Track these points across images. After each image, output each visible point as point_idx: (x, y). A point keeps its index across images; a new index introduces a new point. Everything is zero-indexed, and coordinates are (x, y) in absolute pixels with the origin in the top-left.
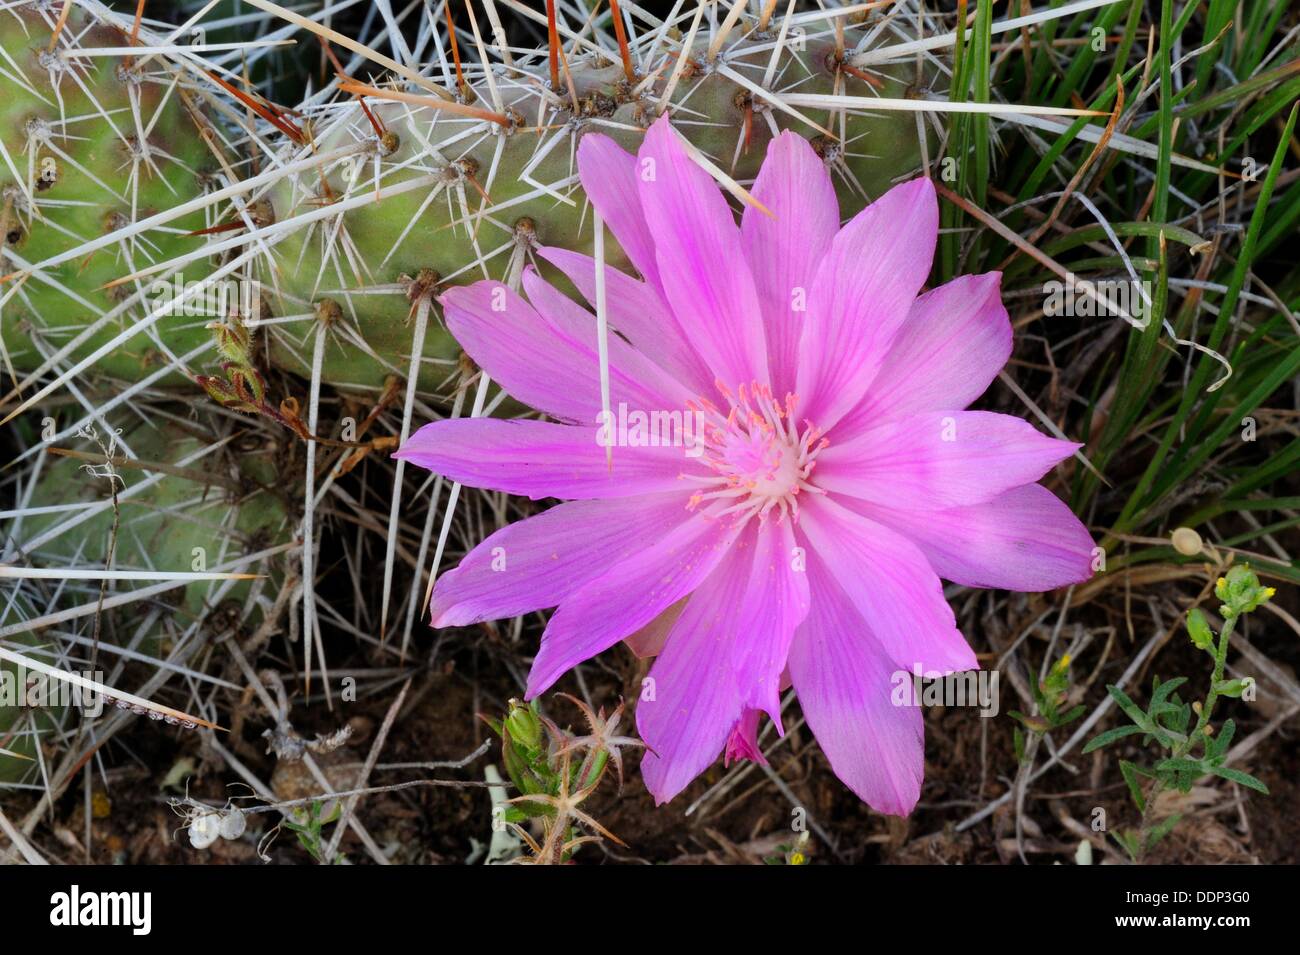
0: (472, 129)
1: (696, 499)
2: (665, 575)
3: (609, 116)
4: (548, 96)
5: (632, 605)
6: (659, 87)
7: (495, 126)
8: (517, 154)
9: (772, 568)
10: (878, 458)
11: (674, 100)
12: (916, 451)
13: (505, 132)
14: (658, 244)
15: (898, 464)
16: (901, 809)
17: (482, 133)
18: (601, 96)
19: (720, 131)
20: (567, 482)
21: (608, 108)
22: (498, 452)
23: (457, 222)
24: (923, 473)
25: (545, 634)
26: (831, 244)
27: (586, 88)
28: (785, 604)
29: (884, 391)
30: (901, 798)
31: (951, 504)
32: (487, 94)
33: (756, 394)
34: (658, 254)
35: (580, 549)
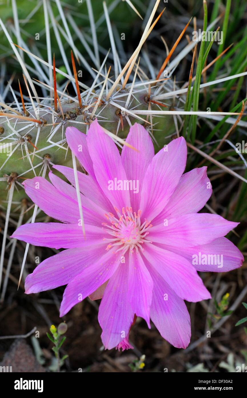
0: (30, 125)
1: (109, 246)
2: (100, 272)
3: (74, 119)
4: (54, 113)
5: (90, 283)
6: (91, 110)
7: (37, 124)
8: (45, 133)
9: (135, 268)
10: (168, 230)
11: (96, 114)
12: (182, 227)
13: (40, 126)
14: (94, 162)
15: (176, 232)
16: (184, 346)
17: (32, 127)
18: (71, 113)
19: (111, 123)
20: (67, 243)
21: (74, 117)
22: (44, 234)
23: (25, 157)
24: (185, 234)
25: (64, 294)
26: (151, 161)
27: (66, 110)
28: (141, 280)
29: (169, 208)
30: (184, 343)
31: (196, 245)
32: (34, 113)
33: (127, 210)
34: (94, 166)
35: (71, 265)
